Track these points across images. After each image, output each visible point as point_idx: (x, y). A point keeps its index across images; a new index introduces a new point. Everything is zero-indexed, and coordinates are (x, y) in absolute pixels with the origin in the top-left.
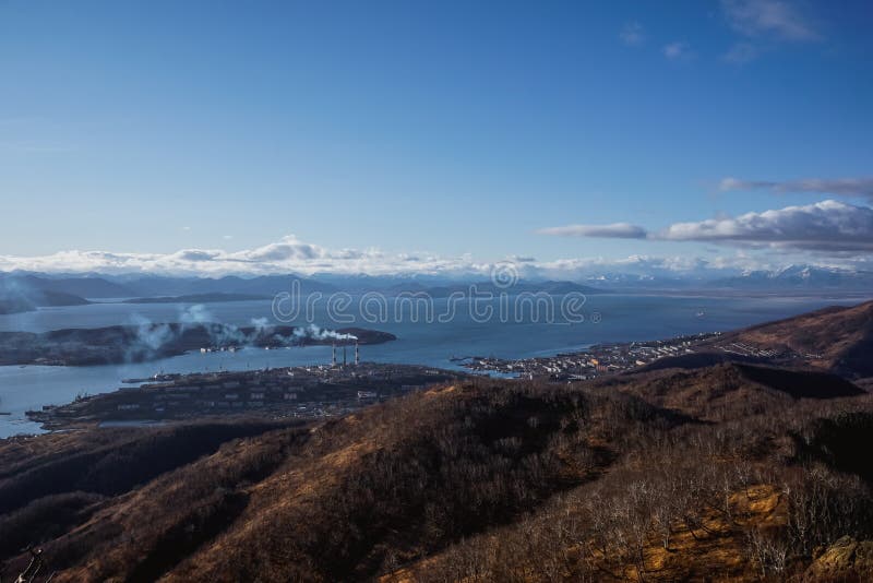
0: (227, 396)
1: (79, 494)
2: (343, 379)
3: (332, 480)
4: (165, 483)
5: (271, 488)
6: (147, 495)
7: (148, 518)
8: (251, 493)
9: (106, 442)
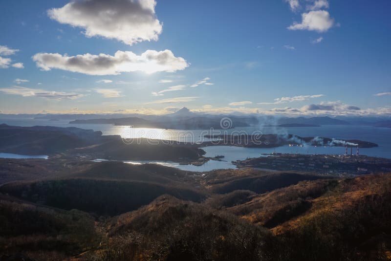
0: (299, 164)
1: (248, 191)
2: (351, 162)
3: (350, 203)
4: (277, 193)
5: (321, 202)
6: (271, 196)
7: (272, 204)
8: (312, 202)
9: (256, 175)
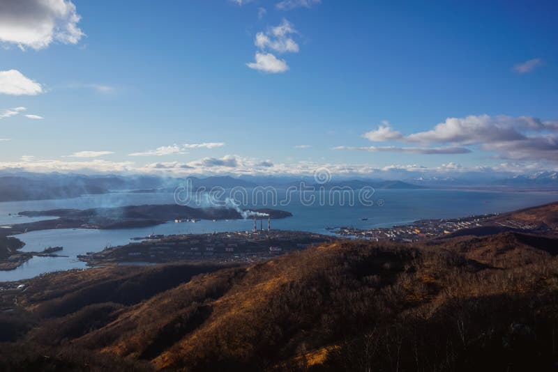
0: (192, 249)
1: (110, 304)
2: (261, 240)
3: (263, 299)
4: (160, 299)
5: (225, 303)
6: (150, 305)
7: (151, 319)
8: (212, 306)
9: (122, 275)
